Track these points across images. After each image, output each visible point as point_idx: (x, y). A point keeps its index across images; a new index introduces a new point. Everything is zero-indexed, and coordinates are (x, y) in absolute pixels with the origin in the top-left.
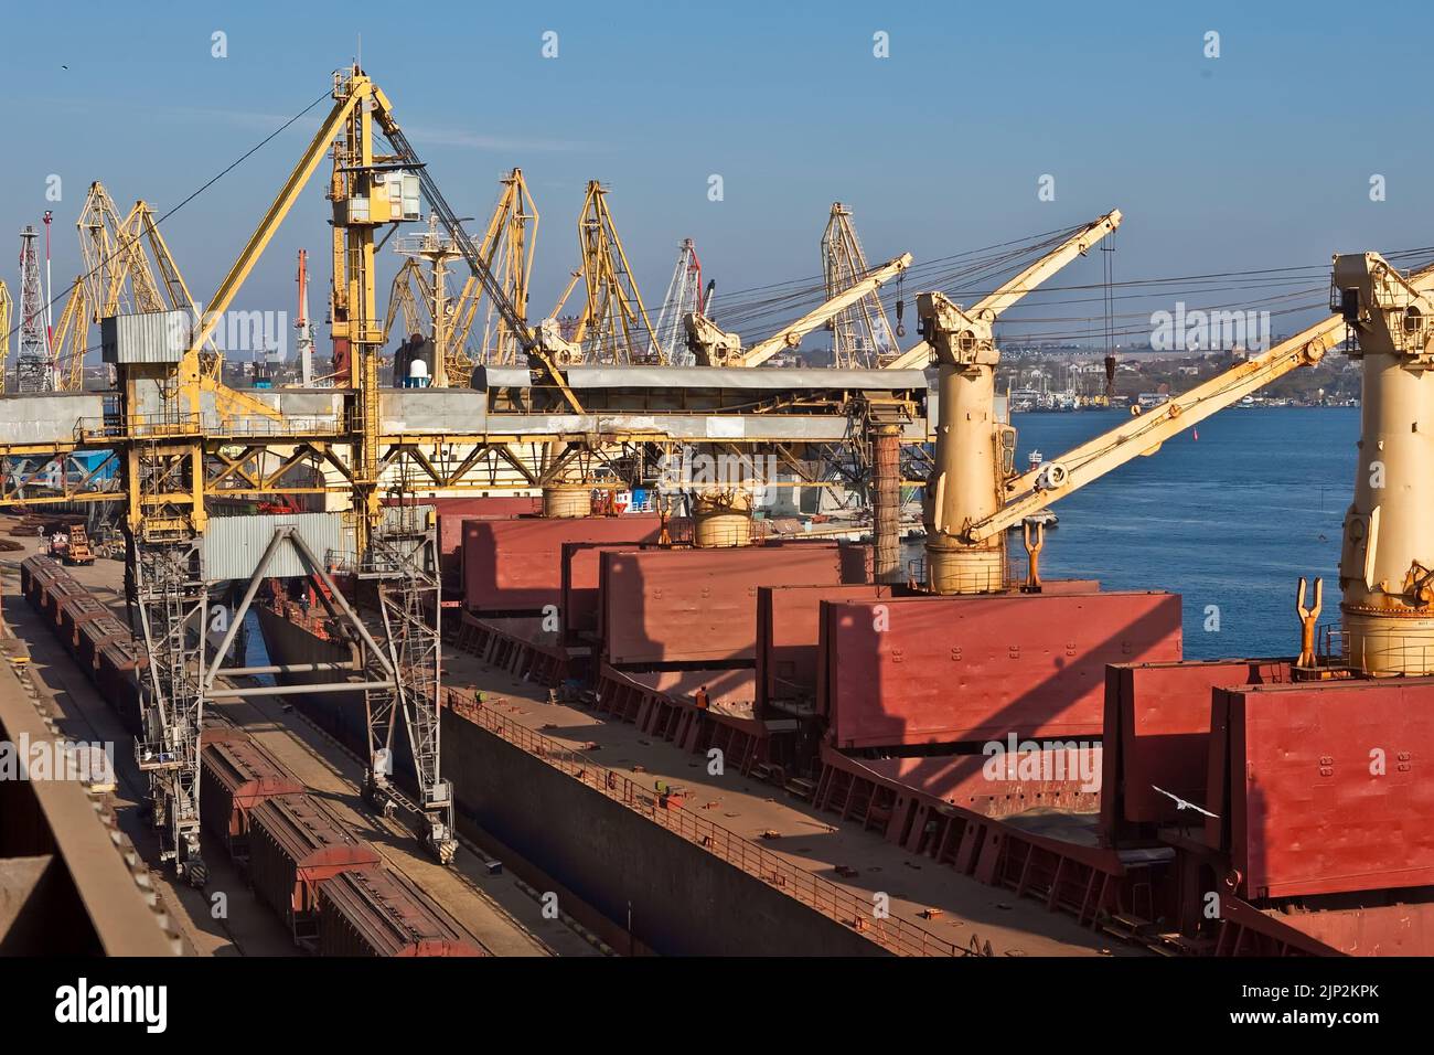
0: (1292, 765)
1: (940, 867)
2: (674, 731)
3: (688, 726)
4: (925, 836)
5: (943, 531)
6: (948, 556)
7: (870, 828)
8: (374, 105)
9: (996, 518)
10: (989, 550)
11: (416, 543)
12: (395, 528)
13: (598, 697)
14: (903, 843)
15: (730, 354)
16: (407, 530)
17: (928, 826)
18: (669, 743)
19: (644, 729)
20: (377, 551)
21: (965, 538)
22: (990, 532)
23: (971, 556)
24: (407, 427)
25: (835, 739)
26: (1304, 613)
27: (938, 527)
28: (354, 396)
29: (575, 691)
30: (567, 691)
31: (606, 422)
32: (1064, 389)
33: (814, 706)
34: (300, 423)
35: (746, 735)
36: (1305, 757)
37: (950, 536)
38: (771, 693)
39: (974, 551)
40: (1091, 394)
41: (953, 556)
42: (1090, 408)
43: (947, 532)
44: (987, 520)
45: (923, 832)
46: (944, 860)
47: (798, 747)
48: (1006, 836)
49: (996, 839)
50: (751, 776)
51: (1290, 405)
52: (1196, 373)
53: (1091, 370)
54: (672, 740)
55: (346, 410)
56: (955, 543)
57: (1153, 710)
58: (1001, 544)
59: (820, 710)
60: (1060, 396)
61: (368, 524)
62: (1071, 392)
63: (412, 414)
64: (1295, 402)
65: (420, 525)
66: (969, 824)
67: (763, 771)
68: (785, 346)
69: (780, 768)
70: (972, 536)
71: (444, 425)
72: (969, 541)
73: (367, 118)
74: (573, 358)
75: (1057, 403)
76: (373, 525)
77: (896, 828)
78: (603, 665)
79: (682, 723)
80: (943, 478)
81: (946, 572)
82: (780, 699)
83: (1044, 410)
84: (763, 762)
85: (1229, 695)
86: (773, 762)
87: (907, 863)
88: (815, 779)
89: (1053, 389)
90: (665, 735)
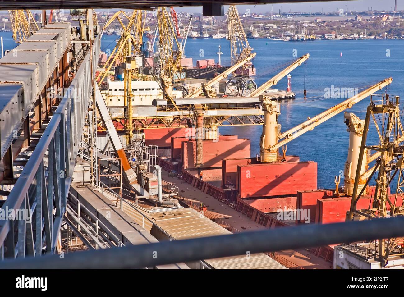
0: (331, 215)
1: (263, 227)
2: (201, 187)
3: (205, 187)
4: (260, 220)
5: (264, 148)
6: (265, 154)
7: (248, 216)
8: (131, 40)
9: (276, 146)
10: (274, 152)
11: (140, 142)
12: (135, 139)
13: (181, 176)
14: (255, 220)
15: (213, 93)
16: (138, 139)
17: (260, 218)
18: (200, 190)
19: (194, 186)
20: (132, 145)
21: (269, 150)
22: (275, 149)
23: (270, 154)
24: (139, 115)
25: (240, 196)
26: (336, 183)
27: (263, 147)
28: (126, 109)
29: (175, 174)
30: (173, 174)
31: (184, 112)
32: (301, 32)
33: (235, 187)
34: (114, 115)
35: (219, 192)
36: (334, 213)
37: (265, 149)
38: (225, 183)
39: (271, 153)
40: (310, 34)
41: (266, 154)
42: (309, 40)
43: (265, 148)
44: (274, 146)
45: (260, 219)
46: (264, 225)
47: (231, 195)
48: (277, 222)
49: (275, 223)
50: (220, 201)
51: (375, 38)
52: (345, 26)
53: (310, 26)
54: (201, 190)
55: (125, 112)
56: (267, 151)
57: (306, 201)
58: (277, 151)
59: (237, 189)
60: (299, 36)
61: (130, 138)
62: (303, 34)
63: (140, 112)
64: (377, 37)
65: (141, 138)
66: (269, 218)
67: (223, 200)
68: (223, 78)
69: (227, 200)
70: (271, 150)
71: (147, 115)
72: (270, 151)
73: (130, 42)
74: (169, 82)
75: (298, 38)
76: (131, 138)
77: (254, 217)
78: (182, 169)
79: (203, 186)
80: (264, 136)
81: (265, 157)
82: (227, 185)
83: (294, 41)
84: (223, 198)
85: (320, 201)
86: (226, 198)
87: (256, 226)
88: (236, 204)
89: (297, 32)
90: (199, 188)
